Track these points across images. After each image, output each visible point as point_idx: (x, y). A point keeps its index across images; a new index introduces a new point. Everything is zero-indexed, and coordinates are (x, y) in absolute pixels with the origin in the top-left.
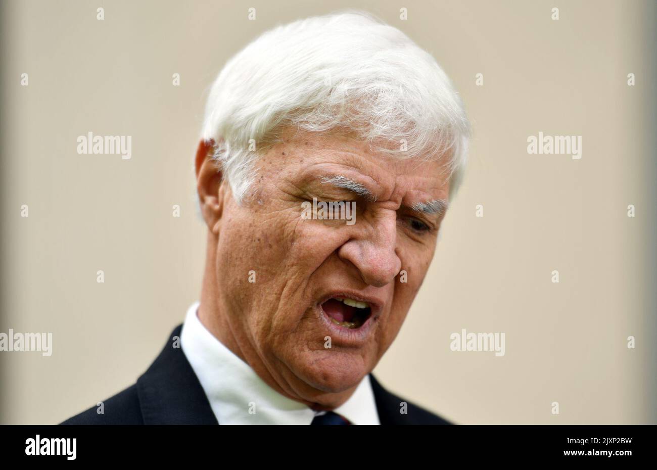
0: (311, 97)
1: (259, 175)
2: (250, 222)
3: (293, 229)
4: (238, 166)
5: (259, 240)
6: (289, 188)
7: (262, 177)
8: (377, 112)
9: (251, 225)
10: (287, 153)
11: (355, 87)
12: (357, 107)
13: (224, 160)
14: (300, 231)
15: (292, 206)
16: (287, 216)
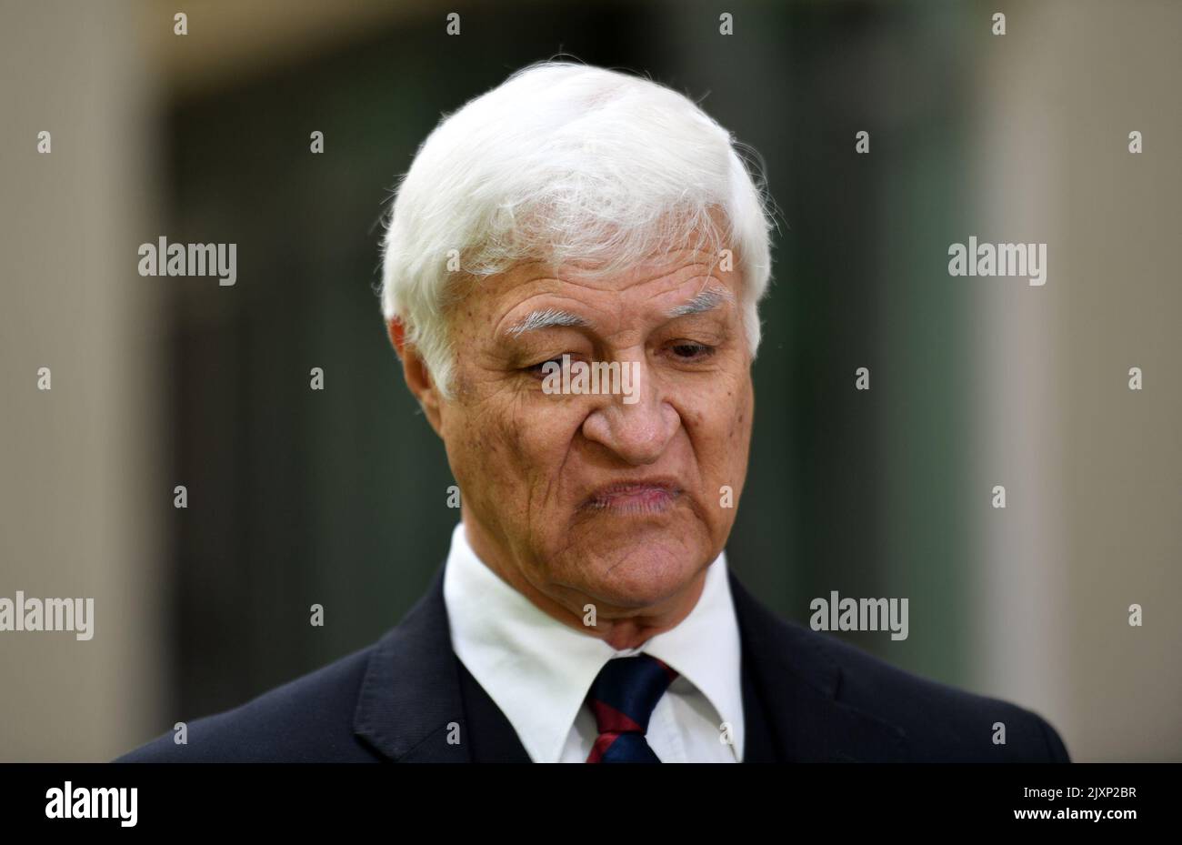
0: (477, 229)
1: (455, 351)
2: (465, 421)
3: (511, 420)
4: (431, 345)
5: (480, 444)
6: (491, 362)
7: (459, 354)
8: (555, 226)
9: (467, 425)
10: (473, 311)
11: (522, 200)
12: (532, 228)
13: (417, 342)
14: (521, 420)
15: (502, 387)
16: (500, 402)
